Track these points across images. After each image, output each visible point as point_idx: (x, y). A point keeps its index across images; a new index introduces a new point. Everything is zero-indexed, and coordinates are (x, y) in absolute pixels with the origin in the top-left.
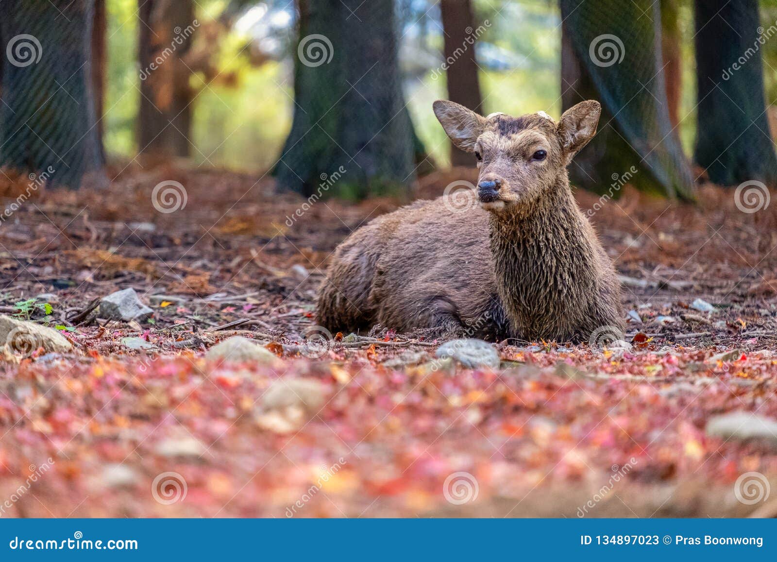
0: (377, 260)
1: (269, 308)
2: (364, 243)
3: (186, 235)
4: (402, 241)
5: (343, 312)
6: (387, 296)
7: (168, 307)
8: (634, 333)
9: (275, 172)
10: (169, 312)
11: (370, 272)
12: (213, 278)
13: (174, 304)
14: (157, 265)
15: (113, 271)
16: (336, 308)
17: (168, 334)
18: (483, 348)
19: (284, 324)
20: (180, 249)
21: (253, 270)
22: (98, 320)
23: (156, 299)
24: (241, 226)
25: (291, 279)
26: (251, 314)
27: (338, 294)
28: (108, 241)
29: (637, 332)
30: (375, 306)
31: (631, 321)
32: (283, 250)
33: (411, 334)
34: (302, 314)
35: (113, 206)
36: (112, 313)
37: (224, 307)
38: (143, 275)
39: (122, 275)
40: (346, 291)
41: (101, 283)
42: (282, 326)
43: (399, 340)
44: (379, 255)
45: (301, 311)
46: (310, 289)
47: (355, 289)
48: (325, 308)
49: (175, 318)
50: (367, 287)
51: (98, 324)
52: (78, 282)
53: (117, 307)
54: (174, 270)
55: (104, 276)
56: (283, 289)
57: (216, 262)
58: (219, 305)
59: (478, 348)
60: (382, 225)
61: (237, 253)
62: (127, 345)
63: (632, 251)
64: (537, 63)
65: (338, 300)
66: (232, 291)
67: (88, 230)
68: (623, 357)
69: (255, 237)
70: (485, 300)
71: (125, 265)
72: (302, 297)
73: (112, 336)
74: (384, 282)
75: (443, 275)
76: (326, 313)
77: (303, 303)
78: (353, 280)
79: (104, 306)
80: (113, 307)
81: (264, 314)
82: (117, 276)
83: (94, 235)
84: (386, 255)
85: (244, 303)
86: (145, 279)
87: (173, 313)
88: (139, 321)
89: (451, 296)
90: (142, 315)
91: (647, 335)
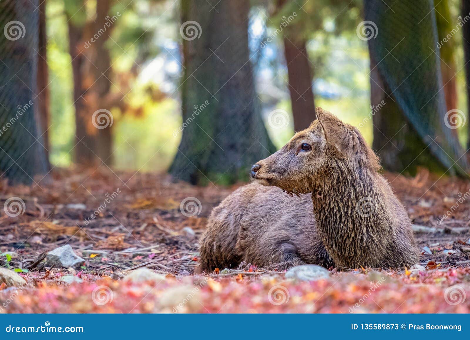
0: (241, 219)
1: (167, 256)
2: (231, 206)
3: (107, 210)
4: (257, 205)
5: (219, 255)
6: (249, 246)
7: (95, 258)
8: (427, 262)
9: (171, 169)
10: (96, 261)
11: (237, 227)
12: (127, 238)
13: (99, 255)
14: (86, 231)
15: (56, 236)
16: (214, 253)
17: (95, 273)
18: (318, 271)
19: (178, 266)
20: (104, 219)
21: (156, 232)
22: (46, 268)
23: (87, 253)
24: (147, 203)
25: (182, 237)
26: (154, 260)
27: (214, 243)
28: (52, 216)
29: (429, 261)
30: (241, 253)
31: (424, 254)
32: (177, 218)
33: (268, 268)
34: (191, 259)
35: (56, 194)
36: (56, 263)
37: (134, 256)
38: (78, 238)
39: (63, 239)
40: (220, 241)
41: (47, 245)
42: (177, 267)
43: (259, 270)
44: (242, 215)
45: (189, 257)
46: (196, 242)
47: (226, 239)
48: (206, 253)
49: (100, 265)
50: (235, 239)
51: (45, 270)
52: (32, 245)
53: (59, 258)
54: (99, 233)
55: (49, 240)
56: (176, 242)
57: (129, 228)
58: (131, 255)
59: (315, 271)
60: (243, 193)
61: (144, 221)
62: (66, 281)
63: (425, 209)
64: (355, 93)
65: (215, 247)
66: (141, 246)
67: (38, 209)
68: (418, 274)
69: (156, 210)
70: (317, 243)
71: (64, 232)
72: (191, 247)
73: (55, 276)
74: (246, 236)
75: (286, 225)
76: (207, 257)
77: (191, 251)
78: (225, 233)
79: (50, 258)
80: (56, 258)
81: (163, 260)
82: (59, 239)
83: (42, 213)
84: (247, 216)
85: (149, 253)
86: (79, 240)
87: (99, 261)
88: (75, 267)
89: (293, 240)
90: (77, 264)
91: (437, 263)
